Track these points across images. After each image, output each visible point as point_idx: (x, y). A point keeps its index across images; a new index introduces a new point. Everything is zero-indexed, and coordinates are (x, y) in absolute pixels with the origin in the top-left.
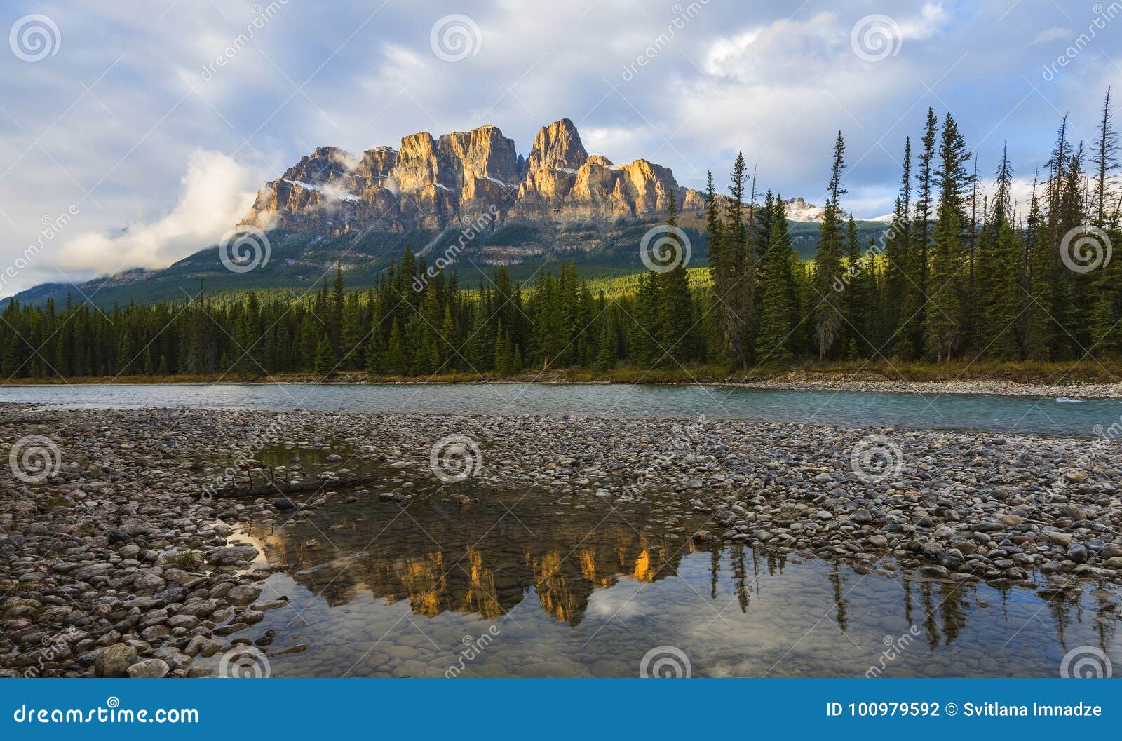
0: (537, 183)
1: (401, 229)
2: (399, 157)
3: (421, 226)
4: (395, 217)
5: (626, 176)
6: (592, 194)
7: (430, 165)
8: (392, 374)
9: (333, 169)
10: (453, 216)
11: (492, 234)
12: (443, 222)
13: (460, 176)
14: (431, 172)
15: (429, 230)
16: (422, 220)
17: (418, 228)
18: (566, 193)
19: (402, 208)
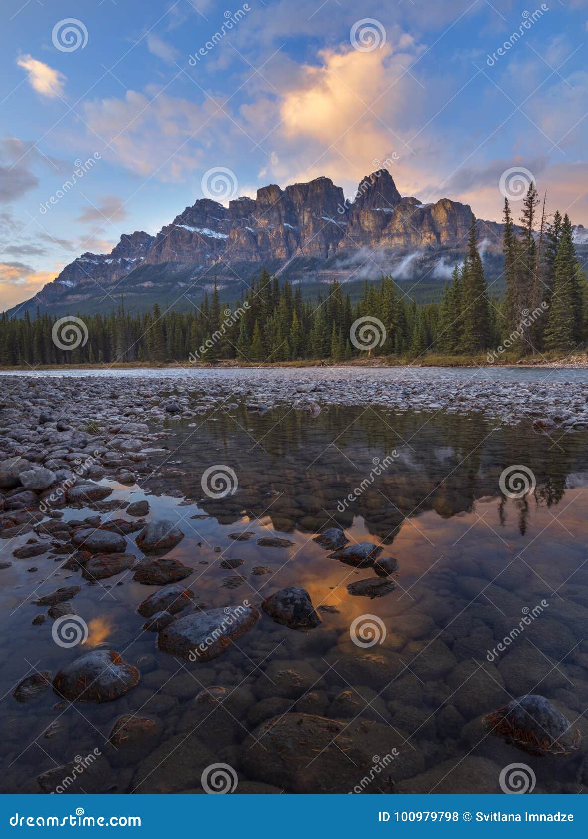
0: (361, 221)
1: (259, 258)
2: (256, 205)
3: (274, 256)
4: (254, 250)
5: (432, 212)
6: (405, 228)
7: (278, 210)
8: (255, 361)
9: (208, 215)
10: (297, 248)
11: (326, 260)
12: (290, 253)
13: (302, 217)
14: (280, 215)
15: (279, 259)
16: (274, 251)
17: (271, 257)
18: (384, 227)
19: (259, 243)
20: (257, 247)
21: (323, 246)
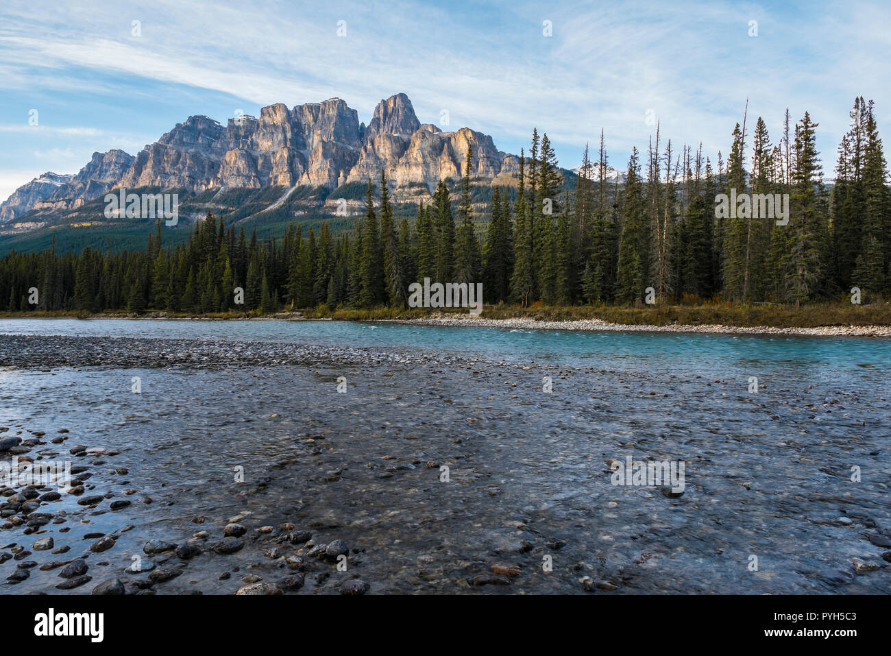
0: (376, 147)
1: (258, 186)
2: (258, 125)
3: (275, 182)
4: (253, 174)
5: (453, 141)
6: (424, 157)
7: (284, 131)
9: (202, 134)
10: (302, 174)
11: (336, 189)
12: (294, 179)
13: (310, 141)
14: (285, 137)
15: (282, 186)
16: (276, 177)
17: (272, 184)
18: (400, 155)
19: (259, 167)
20: (256, 171)
21: (333, 174)
